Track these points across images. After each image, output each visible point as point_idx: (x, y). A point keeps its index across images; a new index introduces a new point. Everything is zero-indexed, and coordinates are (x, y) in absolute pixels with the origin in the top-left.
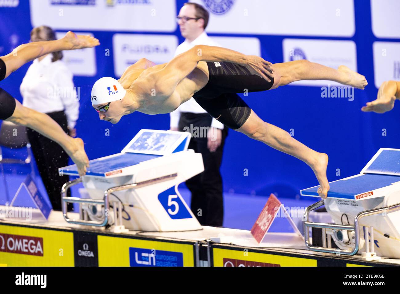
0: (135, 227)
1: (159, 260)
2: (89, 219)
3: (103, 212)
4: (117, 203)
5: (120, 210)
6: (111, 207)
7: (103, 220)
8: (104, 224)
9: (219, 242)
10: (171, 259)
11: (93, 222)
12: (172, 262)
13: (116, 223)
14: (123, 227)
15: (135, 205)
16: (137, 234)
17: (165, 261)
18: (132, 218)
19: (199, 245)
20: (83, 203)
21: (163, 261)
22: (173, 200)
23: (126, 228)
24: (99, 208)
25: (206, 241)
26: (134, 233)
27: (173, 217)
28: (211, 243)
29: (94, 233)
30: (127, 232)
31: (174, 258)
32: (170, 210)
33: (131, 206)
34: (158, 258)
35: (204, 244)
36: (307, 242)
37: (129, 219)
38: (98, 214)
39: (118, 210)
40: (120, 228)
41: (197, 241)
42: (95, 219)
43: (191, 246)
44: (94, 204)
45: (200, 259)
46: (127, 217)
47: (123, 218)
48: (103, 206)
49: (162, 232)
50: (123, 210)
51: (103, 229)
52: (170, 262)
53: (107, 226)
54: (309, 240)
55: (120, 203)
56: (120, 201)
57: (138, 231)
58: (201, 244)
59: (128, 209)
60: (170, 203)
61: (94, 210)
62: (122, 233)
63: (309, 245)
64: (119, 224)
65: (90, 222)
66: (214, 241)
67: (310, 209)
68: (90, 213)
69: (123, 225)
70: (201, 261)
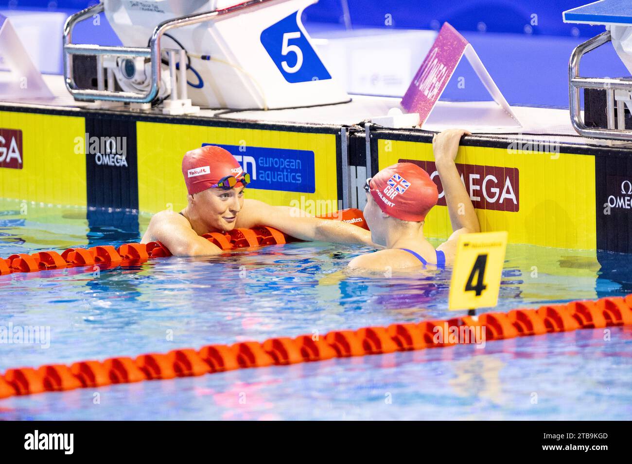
0: (213, 101)
1: (266, 169)
2: (118, 88)
3: (149, 72)
4: (177, 52)
5: (183, 67)
6: (166, 62)
7: (148, 89)
8: (149, 99)
9: (392, 127)
10: (288, 165)
11: (128, 93)
12: (292, 171)
13: (175, 95)
14: (189, 102)
15: (212, 56)
16: (216, 115)
17: (278, 169)
18: (205, 84)
19: (348, 133)
20: (106, 56)
21: (272, 169)
22: (291, 42)
23: (193, 105)
24: (139, 64)
25: (362, 125)
26: (210, 114)
27: (291, 78)
28: (373, 128)
29: (130, 116)
30: (197, 112)
31: (296, 164)
32: (284, 64)
33: (204, 58)
34: (261, 163)
35: (358, 132)
36: (576, 119)
37: (201, 85)
38: (137, 77)
39: (178, 67)
40: (183, 105)
41: (344, 126)
42: (131, 87)
43: (332, 137)
44: (130, 56)
45: (351, 163)
46: (197, 82)
47: (188, 83)
48: (147, 61)
49: (269, 110)
50: (189, 67)
51: (147, 107)
52: (287, 171)
53: (156, 102)
54: (579, 115)
55: (183, 52)
56: (183, 48)
57: (219, 109)
58: (352, 132)
59: (197, 64)
60: (285, 50)
61: (130, 69)
62: (186, 115)
63: (579, 125)
64: (179, 97)
65: (121, 94)
66: (379, 124)
67: (581, 51)
68: (121, 77)
69: (189, 98)
70: (353, 168)
